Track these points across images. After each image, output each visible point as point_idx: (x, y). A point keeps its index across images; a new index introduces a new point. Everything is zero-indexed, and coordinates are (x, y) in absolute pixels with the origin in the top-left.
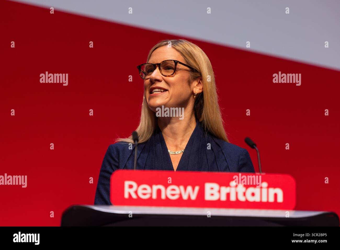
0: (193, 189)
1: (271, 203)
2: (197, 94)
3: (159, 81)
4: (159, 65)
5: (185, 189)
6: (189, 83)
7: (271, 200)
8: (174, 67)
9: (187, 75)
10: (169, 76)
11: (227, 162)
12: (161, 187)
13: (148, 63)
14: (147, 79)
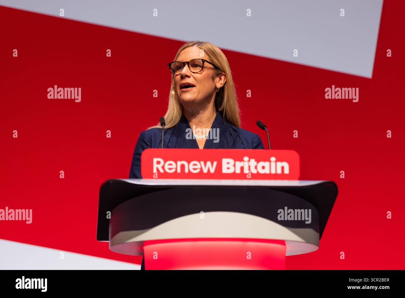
0: (212, 164)
1: (279, 175)
2: (220, 88)
3: (188, 77)
4: (188, 63)
5: (205, 164)
6: (213, 79)
7: (279, 172)
8: (202, 65)
9: (211, 72)
10: (197, 73)
11: (244, 145)
12: (185, 163)
13: (177, 61)
14: (177, 75)
